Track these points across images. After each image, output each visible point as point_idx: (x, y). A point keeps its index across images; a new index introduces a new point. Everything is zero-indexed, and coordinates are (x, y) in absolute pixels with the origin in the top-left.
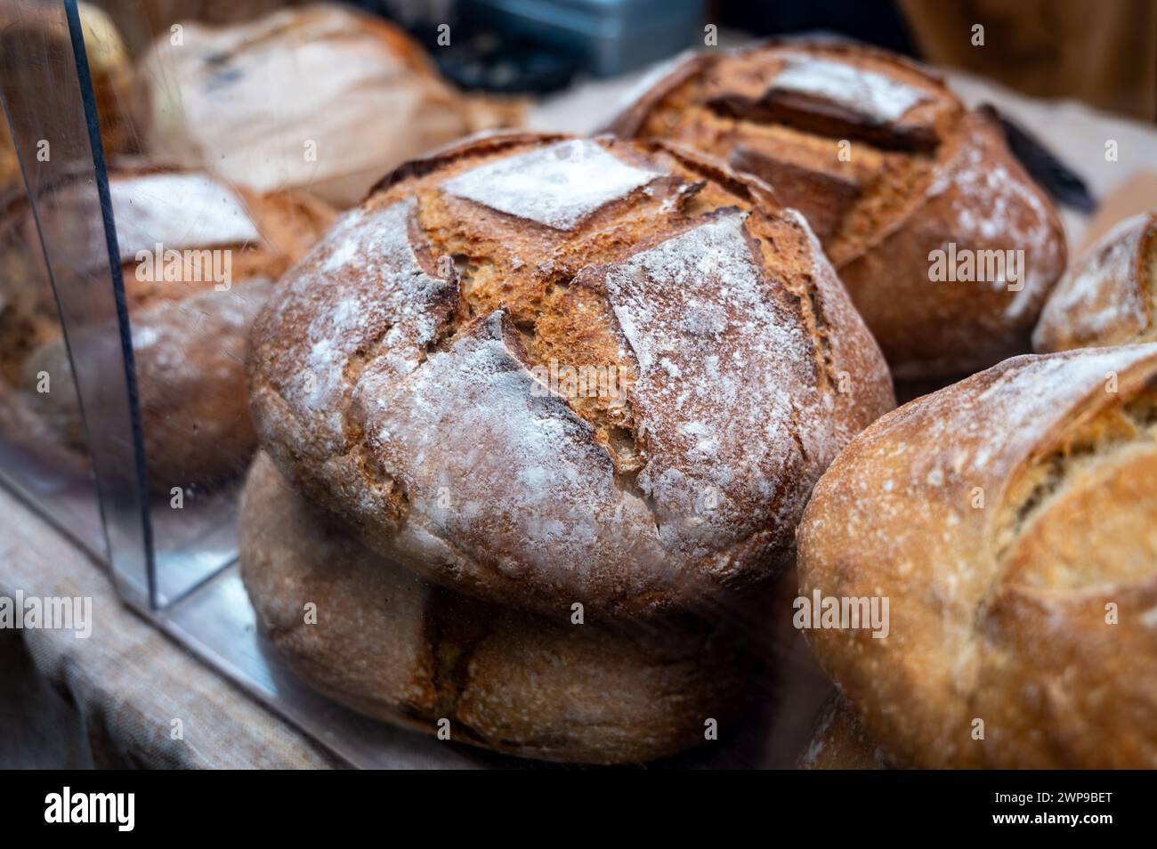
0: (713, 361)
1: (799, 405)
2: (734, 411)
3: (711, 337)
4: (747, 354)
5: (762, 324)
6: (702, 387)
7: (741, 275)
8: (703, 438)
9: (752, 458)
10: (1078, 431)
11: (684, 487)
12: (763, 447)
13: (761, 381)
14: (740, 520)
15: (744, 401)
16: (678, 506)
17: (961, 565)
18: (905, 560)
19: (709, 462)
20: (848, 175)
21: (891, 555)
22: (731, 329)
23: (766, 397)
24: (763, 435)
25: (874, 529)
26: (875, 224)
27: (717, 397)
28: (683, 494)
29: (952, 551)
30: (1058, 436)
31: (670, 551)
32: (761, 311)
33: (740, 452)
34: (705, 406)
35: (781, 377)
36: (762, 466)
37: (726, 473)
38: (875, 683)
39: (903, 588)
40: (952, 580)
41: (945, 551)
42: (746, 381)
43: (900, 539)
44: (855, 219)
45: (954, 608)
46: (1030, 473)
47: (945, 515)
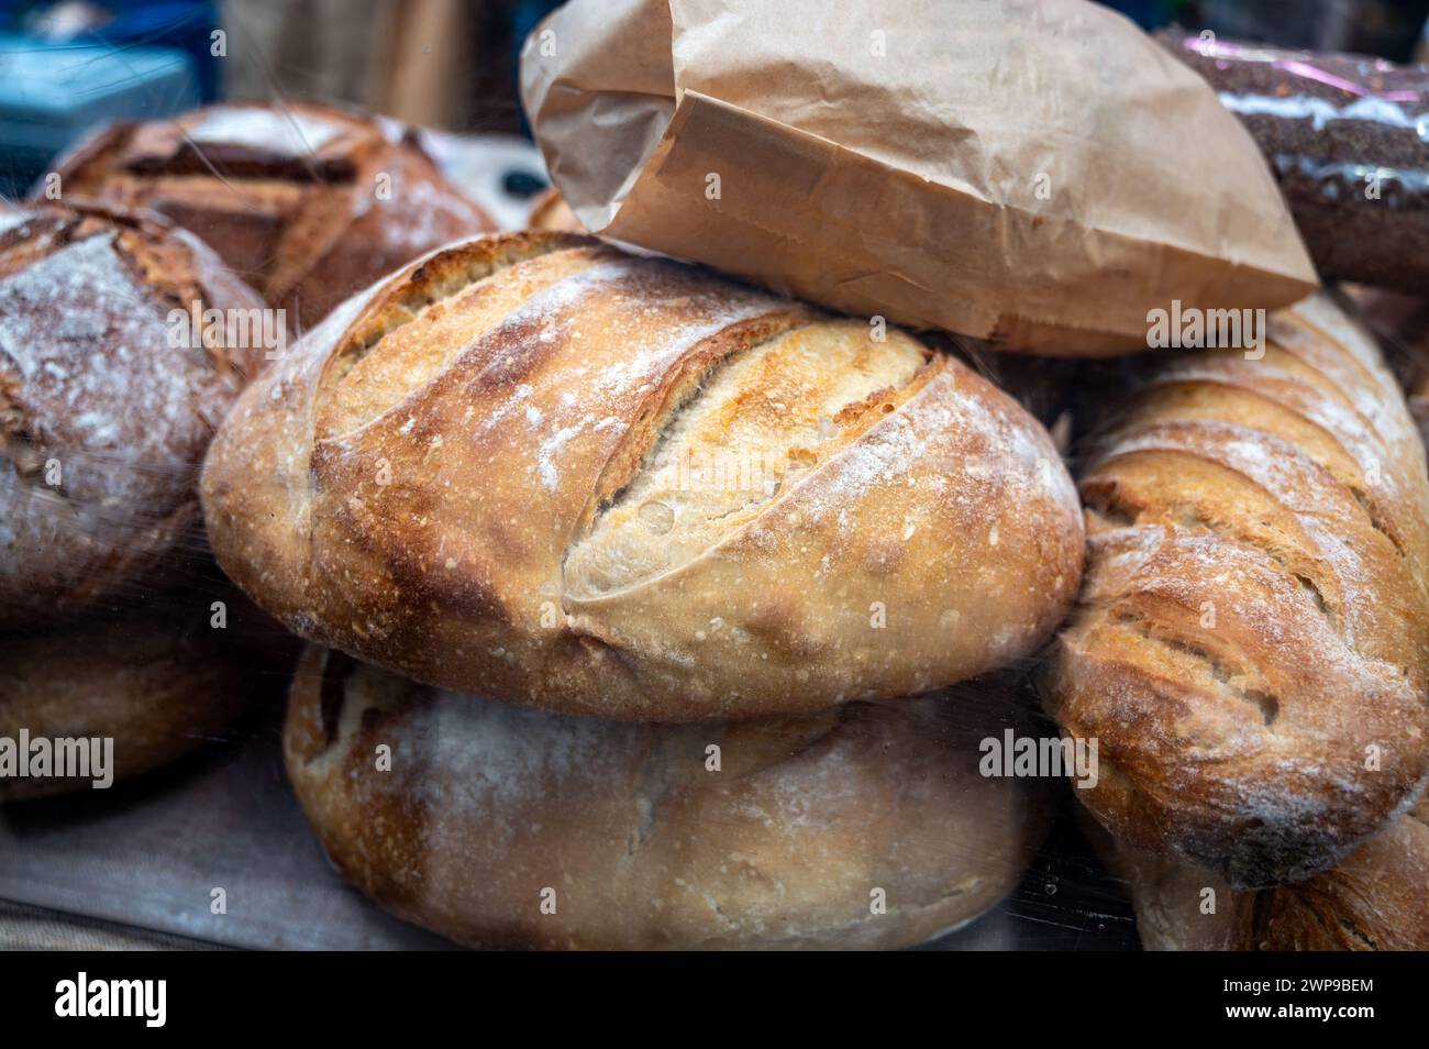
0: (98, 360)
1: (197, 387)
2: (128, 399)
3: (91, 339)
4: (133, 349)
5: (144, 323)
6: (91, 382)
7: (117, 283)
8: (101, 426)
9: (156, 436)
10: (366, 324)
11: (91, 472)
12: (165, 427)
13: (152, 370)
14: (158, 495)
15: (137, 391)
16: (90, 490)
17: (296, 446)
18: (258, 460)
19: (112, 446)
20: (268, 209)
21: (250, 460)
22: (111, 331)
23: (160, 384)
24: (163, 416)
25: (238, 447)
26: (306, 251)
27: (108, 390)
28: (92, 479)
29: (290, 439)
30: (353, 330)
31: (94, 534)
32: (142, 311)
33: (141, 433)
34: (97, 399)
35: (174, 365)
36: (167, 442)
37: (131, 453)
38: (253, 562)
39: (259, 480)
40: (290, 459)
41: (285, 442)
42: (135, 372)
43: (255, 446)
44: (285, 250)
45: (294, 477)
46: (336, 364)
47: (285, 417)
